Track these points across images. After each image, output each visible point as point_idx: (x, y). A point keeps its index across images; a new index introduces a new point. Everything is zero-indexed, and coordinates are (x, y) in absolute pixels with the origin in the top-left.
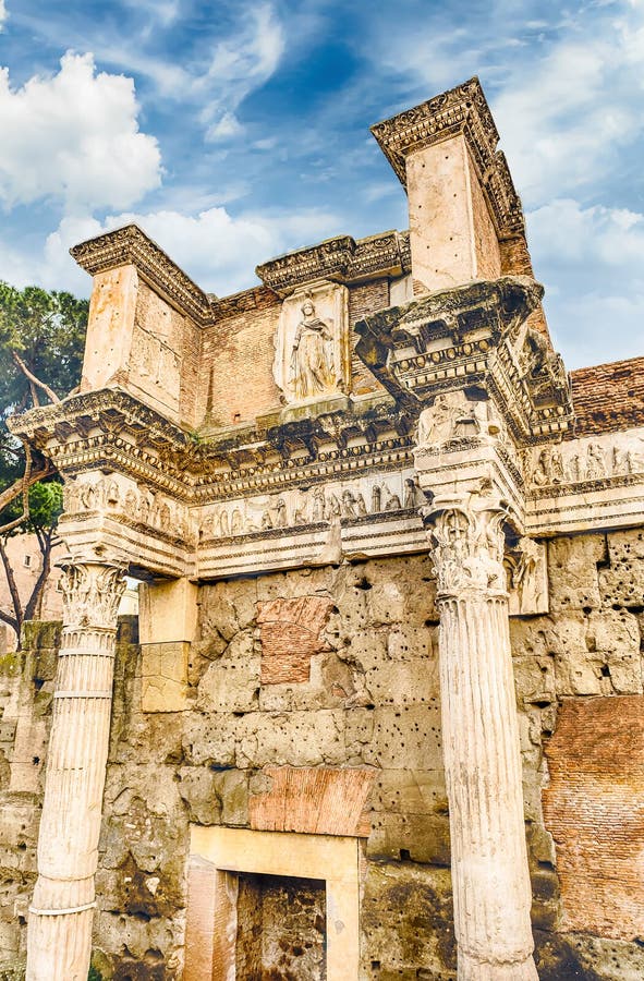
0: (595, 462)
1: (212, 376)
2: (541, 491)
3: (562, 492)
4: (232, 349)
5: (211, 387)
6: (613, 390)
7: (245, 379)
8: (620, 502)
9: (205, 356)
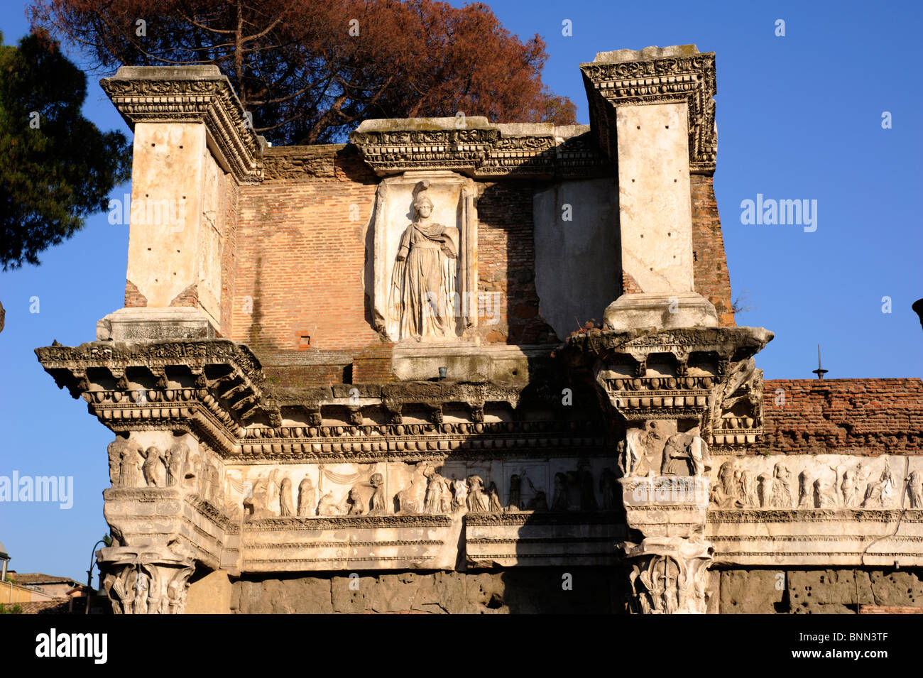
0: (782, 489)
1: (259, 266)
2: (721, 513)
3: (743, 518)
4: (293, 232)
5: (258, 283)
6: (808, 409)
7: (316, 285)
8: (806, 539)
9: (246, 231)
